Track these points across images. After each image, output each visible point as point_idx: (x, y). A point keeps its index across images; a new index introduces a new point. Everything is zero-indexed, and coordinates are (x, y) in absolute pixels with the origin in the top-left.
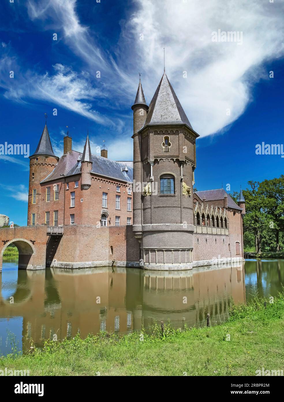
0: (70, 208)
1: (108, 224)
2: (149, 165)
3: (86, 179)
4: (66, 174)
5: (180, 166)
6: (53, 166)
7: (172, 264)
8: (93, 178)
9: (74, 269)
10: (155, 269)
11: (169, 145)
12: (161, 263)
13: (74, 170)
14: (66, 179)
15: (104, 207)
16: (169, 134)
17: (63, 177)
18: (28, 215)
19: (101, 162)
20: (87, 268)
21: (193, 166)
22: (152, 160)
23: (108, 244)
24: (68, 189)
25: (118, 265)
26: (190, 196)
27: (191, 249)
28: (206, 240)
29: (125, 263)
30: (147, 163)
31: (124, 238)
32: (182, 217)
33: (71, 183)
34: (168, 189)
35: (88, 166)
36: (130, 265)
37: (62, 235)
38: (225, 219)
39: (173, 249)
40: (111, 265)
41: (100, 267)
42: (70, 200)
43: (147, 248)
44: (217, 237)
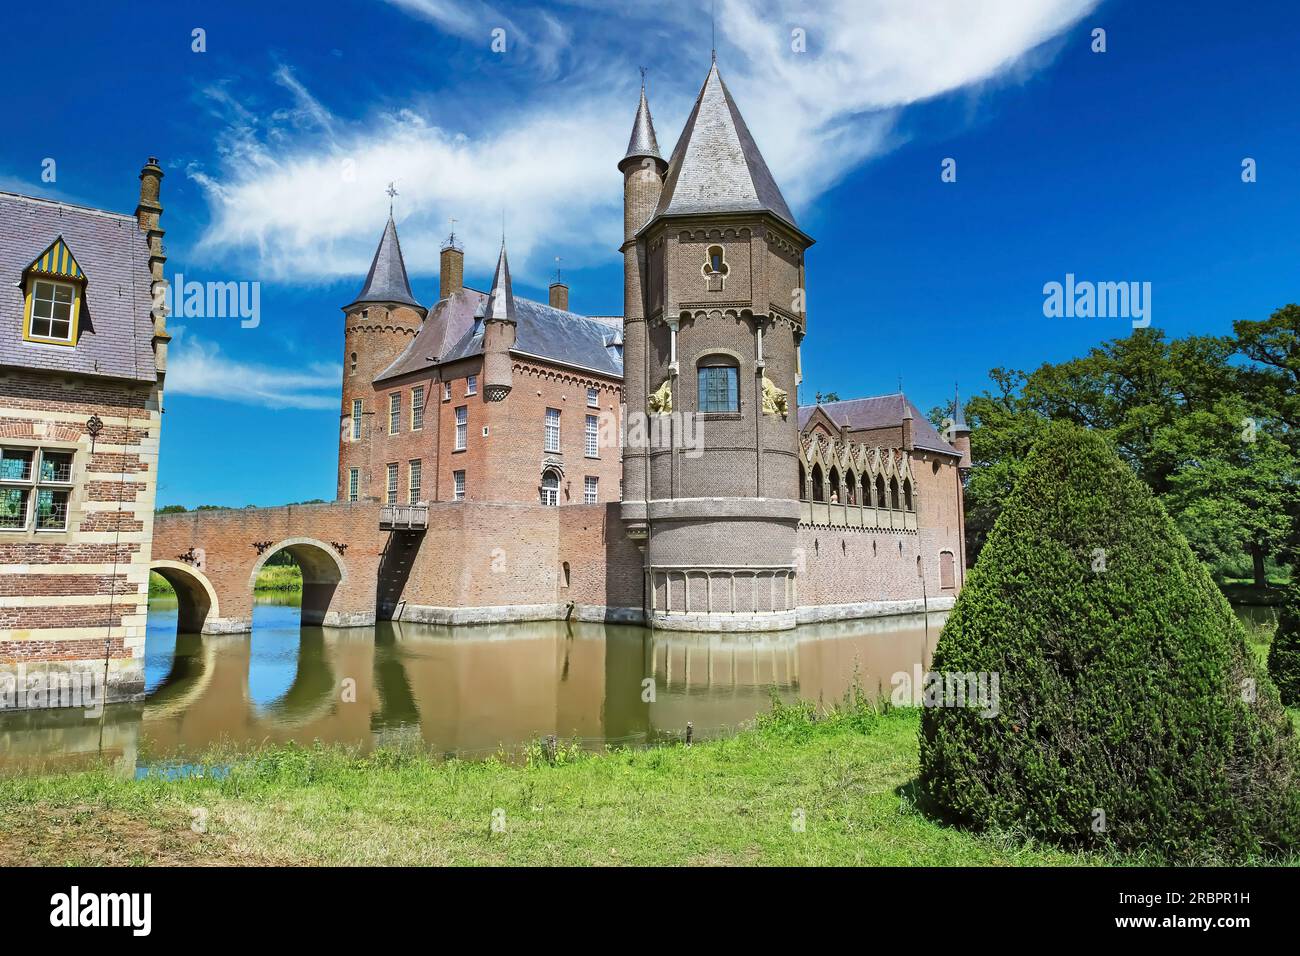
0: (453, 453)
1: (561, 499)
2: (665, 329)
3: (499, 370)
4: (443, 354)
5: (754, 332)
6: (410, 334)
7: (733, 612)
8: (517, 366)
9: (456, 626)
10: (682, 628)
11: (724, 270)
12: (700, 609)
13: (466, 346)
14: (443, 370)
15: (551, 450)
16: (722, 240)
17: (435, 363)
18: (339, 473)
19: (543, 321)
20: (493, 623)
21: (795, 329)
22: (672, 314)
23: (556, 558)
24: (447, 398)
25: (584, 615)
26: (784, 418)
27: (789, 571)
28: (843, 543)
29: (603, 612)
30: (659, 323)
31: (600, 539)
32: (761, 477)
33: (457, 381)
34: (719, 397)
35: (501, 333)
36: (615, 616)
37: (426, 530)
38: (907, 482)
39: (735, 571)
40: (564, 617)
41: (532, 621)
42: (454, 429)
43: (661, 568)
44: (878, 536)
